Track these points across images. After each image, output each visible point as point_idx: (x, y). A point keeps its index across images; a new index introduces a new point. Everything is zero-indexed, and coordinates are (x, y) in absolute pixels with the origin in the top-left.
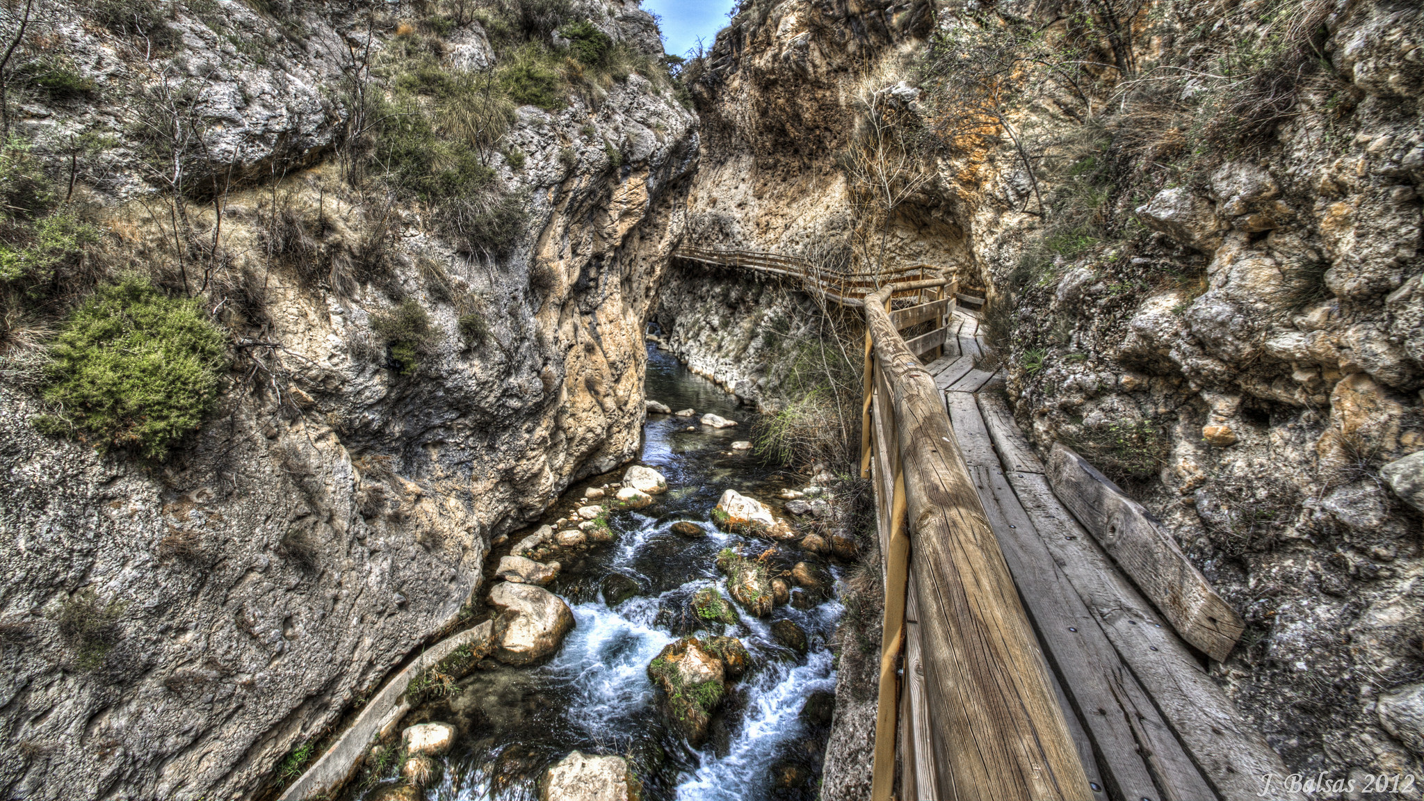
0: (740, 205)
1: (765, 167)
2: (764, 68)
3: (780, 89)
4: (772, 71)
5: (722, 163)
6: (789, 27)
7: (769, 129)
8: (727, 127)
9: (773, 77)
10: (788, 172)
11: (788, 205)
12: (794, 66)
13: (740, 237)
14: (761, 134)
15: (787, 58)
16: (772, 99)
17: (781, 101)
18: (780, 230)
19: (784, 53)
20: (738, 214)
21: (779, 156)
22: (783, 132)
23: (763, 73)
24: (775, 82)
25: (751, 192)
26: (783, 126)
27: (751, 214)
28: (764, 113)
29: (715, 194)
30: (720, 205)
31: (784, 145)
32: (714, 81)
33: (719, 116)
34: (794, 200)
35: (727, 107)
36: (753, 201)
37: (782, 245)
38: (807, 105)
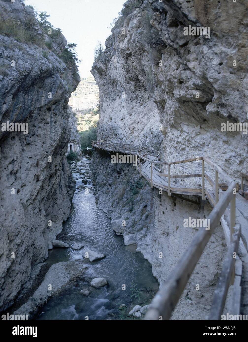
0: (122, 119)
1: (132, 99)
2: (124, 48)
3: (133, 58)
4: (128, 49)
5: (114, 100)
6: (134, 25)
7: (131, 79)
8: (114, 82)
9: (129, 52)
10: (143, 100)
11: (143, 117)
12: (138, 44)
13: (122, 136)
14: (128, 82)
15: (134, 41)
16: (130, 63)
17: (134, 64)
18: (139, 131)
19: (133, 38)
20: (121, 124)
21: (138, 93)
22: (138, 80)
23: (124, 51)
24: (130, 55)
25: (126, 112)
26: (137, 77)
27: (126, 124)
28: (128, 71)
29: (111, 115)
30: (113, 120)
31: (139, 87)
32: (106, 60)
33: (110, 77)
34: (146, 114)
35: (112, 72)
36: (127, 117)
37: (140, 139)
38: (147, 64)
